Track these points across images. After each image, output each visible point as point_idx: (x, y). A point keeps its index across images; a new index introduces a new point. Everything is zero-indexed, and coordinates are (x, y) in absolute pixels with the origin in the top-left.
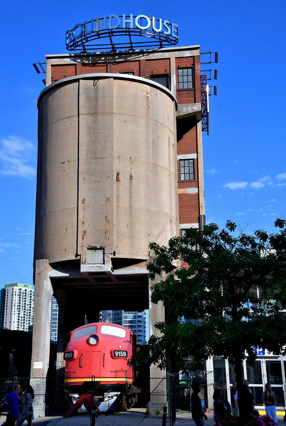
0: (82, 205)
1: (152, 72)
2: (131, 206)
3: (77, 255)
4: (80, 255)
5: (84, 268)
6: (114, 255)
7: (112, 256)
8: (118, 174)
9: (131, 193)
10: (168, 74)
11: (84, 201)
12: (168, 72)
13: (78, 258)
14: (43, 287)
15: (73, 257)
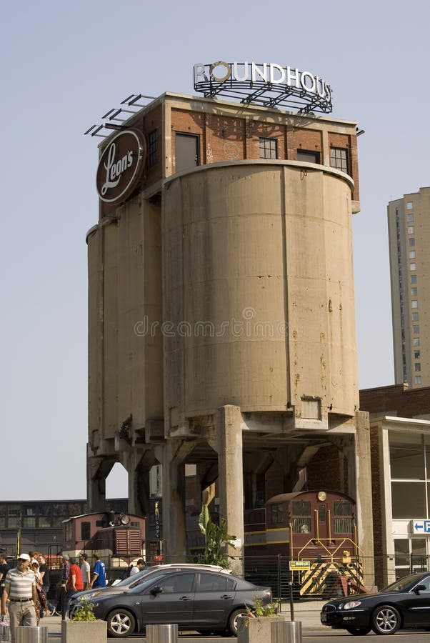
0: (294, 340)
1: (300, 145)
2: (342, 346)
3: (289, 405)
4: (294, 406)
5: (300, 423)
6: (331, 408)
7: (329, 411)
8: (330, 302)
9: (341, 328)
10: (319, 152)
11: (295, 333)
12: (319, 149)
13: (291, 409)
14: (236, 443)
15: (283, 408)
